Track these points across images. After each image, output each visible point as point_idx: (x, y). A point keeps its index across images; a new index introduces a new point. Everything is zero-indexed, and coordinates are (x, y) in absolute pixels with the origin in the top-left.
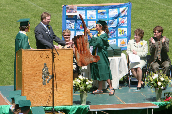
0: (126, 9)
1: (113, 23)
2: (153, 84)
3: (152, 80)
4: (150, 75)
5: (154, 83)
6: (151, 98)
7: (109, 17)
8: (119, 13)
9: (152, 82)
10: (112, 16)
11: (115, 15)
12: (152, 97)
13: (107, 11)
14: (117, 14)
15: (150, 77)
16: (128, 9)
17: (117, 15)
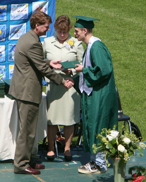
0: (45, 4)
1: (19, 30)
2: (108, 150)
3: (107, 142)
4: (102, 133)
5: (112, 147)
6: (108, 177)
7: (11, 19)
8: (30, 11)
9: (107, 147)
10: (17, 16)
11: (22, 16)
12: (110, 175)
13: (7, 8)
14: (28, 13)
15: (101, 136)
16: (49, 6)
17: (26, 15)
